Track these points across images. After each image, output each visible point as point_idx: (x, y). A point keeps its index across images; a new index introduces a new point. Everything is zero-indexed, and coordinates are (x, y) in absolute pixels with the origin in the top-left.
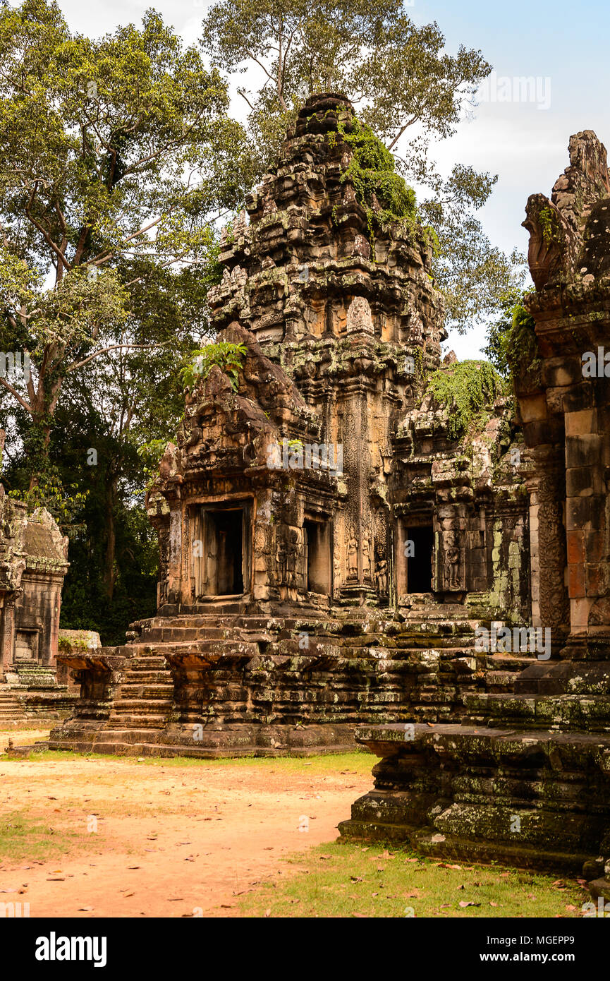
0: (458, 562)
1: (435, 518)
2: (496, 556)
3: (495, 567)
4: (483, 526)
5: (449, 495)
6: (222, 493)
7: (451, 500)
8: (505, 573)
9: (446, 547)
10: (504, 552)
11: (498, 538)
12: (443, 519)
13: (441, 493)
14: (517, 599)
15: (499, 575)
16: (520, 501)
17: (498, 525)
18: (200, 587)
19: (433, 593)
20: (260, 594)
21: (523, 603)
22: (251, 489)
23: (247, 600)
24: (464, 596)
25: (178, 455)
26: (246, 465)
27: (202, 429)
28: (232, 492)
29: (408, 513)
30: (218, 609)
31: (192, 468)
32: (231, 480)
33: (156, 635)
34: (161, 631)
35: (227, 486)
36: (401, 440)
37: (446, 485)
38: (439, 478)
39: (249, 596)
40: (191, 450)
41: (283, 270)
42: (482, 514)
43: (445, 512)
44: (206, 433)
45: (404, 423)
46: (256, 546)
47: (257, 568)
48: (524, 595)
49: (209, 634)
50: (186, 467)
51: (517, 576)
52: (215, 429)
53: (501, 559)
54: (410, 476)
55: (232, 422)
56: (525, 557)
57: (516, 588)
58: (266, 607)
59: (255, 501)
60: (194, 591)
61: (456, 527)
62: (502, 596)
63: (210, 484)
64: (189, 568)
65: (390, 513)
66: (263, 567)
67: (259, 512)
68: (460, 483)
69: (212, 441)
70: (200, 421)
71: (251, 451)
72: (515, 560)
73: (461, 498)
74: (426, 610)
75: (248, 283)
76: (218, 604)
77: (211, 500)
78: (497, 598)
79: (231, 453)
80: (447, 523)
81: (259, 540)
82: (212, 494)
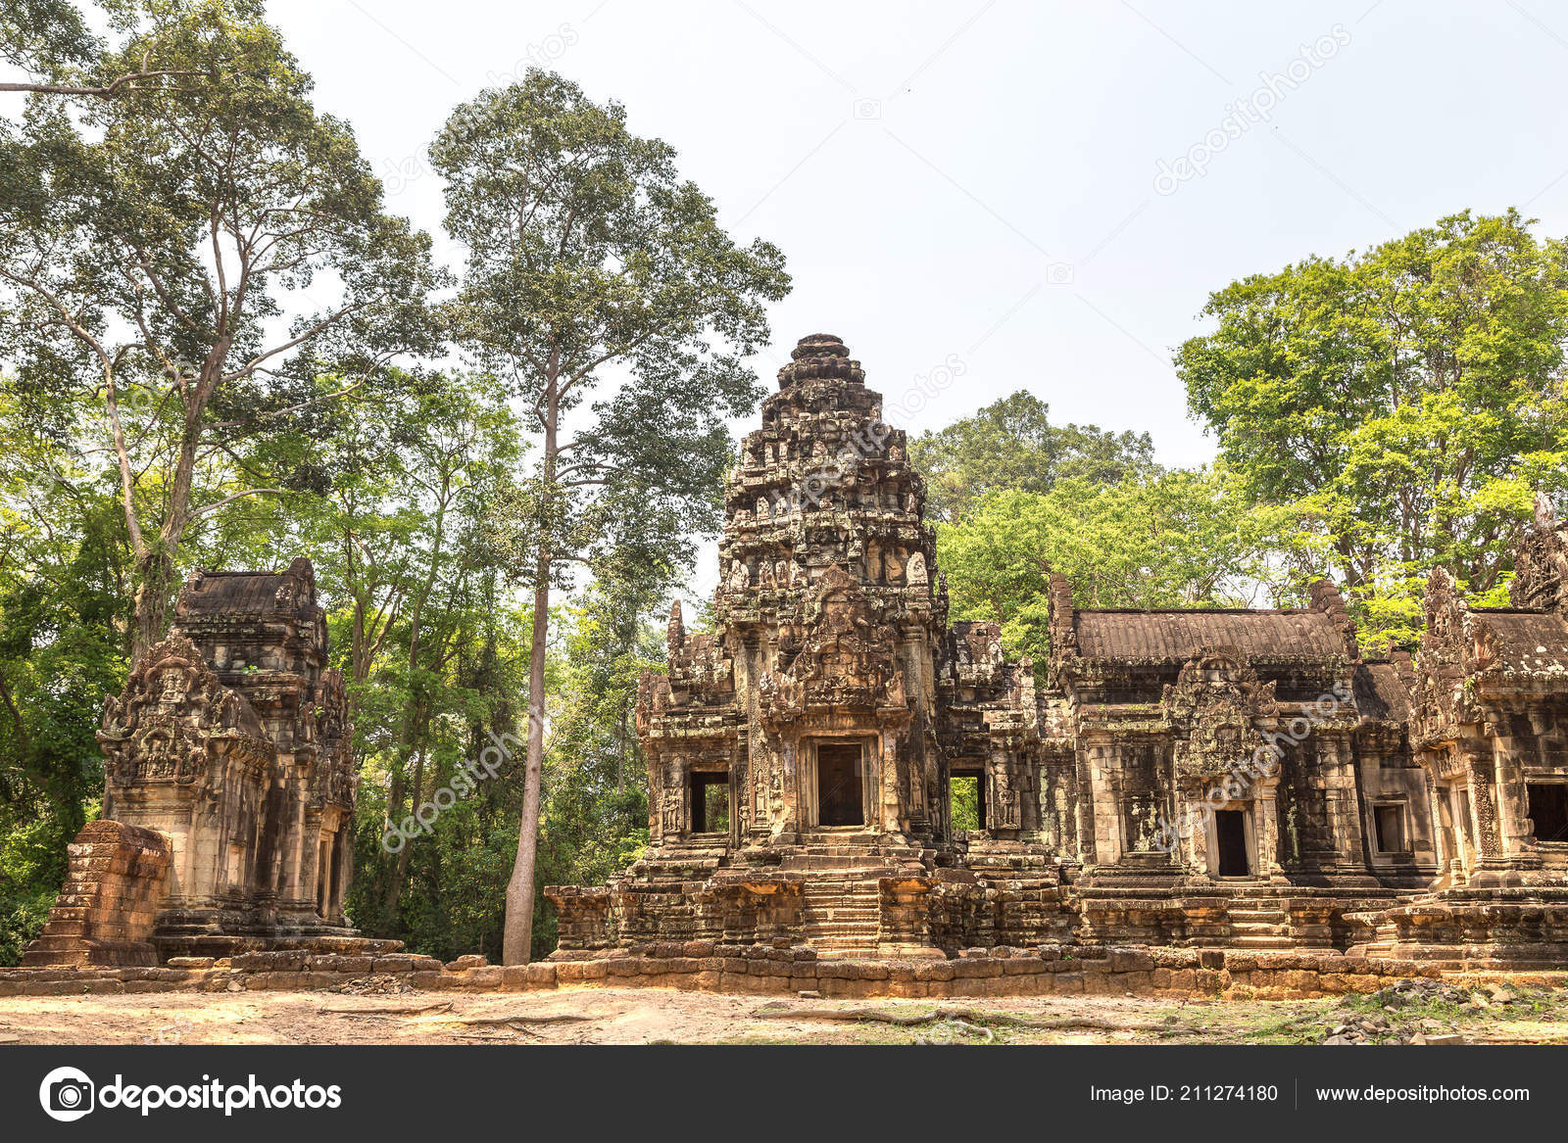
0: (1011, 805)
1: (988, 762)
2: (1043, 800)
3: (1043, 809)
4: (1030, 773)
5: (1005, 743)
6: (843, 728)
7: (1006, 748)
8: (1053, 814)
9: (999, 789)
10: (1051, 796)
11: (1044, 785)
12: (996, 764)
13: (995, 740)
14: (1064, 838)
15: (1046, 816)
16: (1065, 753)
17: (1043, 772)
18: (814, 817)
19: (990, 830)
20: (891, 825)
21: (1070, 841)
22: (877, 726)
23: (871, 832)
24: (1015, 835)
25: (796, 687)
26: (879, 705)
27: (824, 665)
28: (854, 728)
29: (960, 756)
30: (845, 839)
31: (813, 701)
32: (854, 716)
33: (800, 862)
34: (806, 859)
35: (849, 722)
36: (944, 688)
37: (1002, 733)
38: (997, 727)
39: (872, 828)
40: (811, 685)
41: (845, 516)
42: (1029, 762)
43: (1000, 758)
44: (828, 670)
45: (946, 672)
46: (887, 781)
47: (887, 801)
48: (1071, 834)
49: (866, 862)
50: (806, 701)
51: (1063, 818)
52: (839, 667)
53: (1048, 803)
54: (955, 721)
55: (860, 664)
56: (1071, 802)
57: (1064, 829)
58: (900, 839)
59: (880, 739)
60: (805, 821)
61: (1009, 772)
62: (1051, 834)
63: (831, 718)
64: (801, 798)
65: (942, 754)
66: (894, 801)
67: (887, 750)
68: (1015, 733)
69: (837, 678)
70: (821, 657)
71: (882, 692)
72: (1061, 804)
73: (1015, 747)
74: (985, 845)
75: (805, 519)
76: (842, 835)
77: (829, 733)
78: (1046, 836)
79: (860, 692)
80: (1000, 768)
81: (891, 776)
82: (832, 728)
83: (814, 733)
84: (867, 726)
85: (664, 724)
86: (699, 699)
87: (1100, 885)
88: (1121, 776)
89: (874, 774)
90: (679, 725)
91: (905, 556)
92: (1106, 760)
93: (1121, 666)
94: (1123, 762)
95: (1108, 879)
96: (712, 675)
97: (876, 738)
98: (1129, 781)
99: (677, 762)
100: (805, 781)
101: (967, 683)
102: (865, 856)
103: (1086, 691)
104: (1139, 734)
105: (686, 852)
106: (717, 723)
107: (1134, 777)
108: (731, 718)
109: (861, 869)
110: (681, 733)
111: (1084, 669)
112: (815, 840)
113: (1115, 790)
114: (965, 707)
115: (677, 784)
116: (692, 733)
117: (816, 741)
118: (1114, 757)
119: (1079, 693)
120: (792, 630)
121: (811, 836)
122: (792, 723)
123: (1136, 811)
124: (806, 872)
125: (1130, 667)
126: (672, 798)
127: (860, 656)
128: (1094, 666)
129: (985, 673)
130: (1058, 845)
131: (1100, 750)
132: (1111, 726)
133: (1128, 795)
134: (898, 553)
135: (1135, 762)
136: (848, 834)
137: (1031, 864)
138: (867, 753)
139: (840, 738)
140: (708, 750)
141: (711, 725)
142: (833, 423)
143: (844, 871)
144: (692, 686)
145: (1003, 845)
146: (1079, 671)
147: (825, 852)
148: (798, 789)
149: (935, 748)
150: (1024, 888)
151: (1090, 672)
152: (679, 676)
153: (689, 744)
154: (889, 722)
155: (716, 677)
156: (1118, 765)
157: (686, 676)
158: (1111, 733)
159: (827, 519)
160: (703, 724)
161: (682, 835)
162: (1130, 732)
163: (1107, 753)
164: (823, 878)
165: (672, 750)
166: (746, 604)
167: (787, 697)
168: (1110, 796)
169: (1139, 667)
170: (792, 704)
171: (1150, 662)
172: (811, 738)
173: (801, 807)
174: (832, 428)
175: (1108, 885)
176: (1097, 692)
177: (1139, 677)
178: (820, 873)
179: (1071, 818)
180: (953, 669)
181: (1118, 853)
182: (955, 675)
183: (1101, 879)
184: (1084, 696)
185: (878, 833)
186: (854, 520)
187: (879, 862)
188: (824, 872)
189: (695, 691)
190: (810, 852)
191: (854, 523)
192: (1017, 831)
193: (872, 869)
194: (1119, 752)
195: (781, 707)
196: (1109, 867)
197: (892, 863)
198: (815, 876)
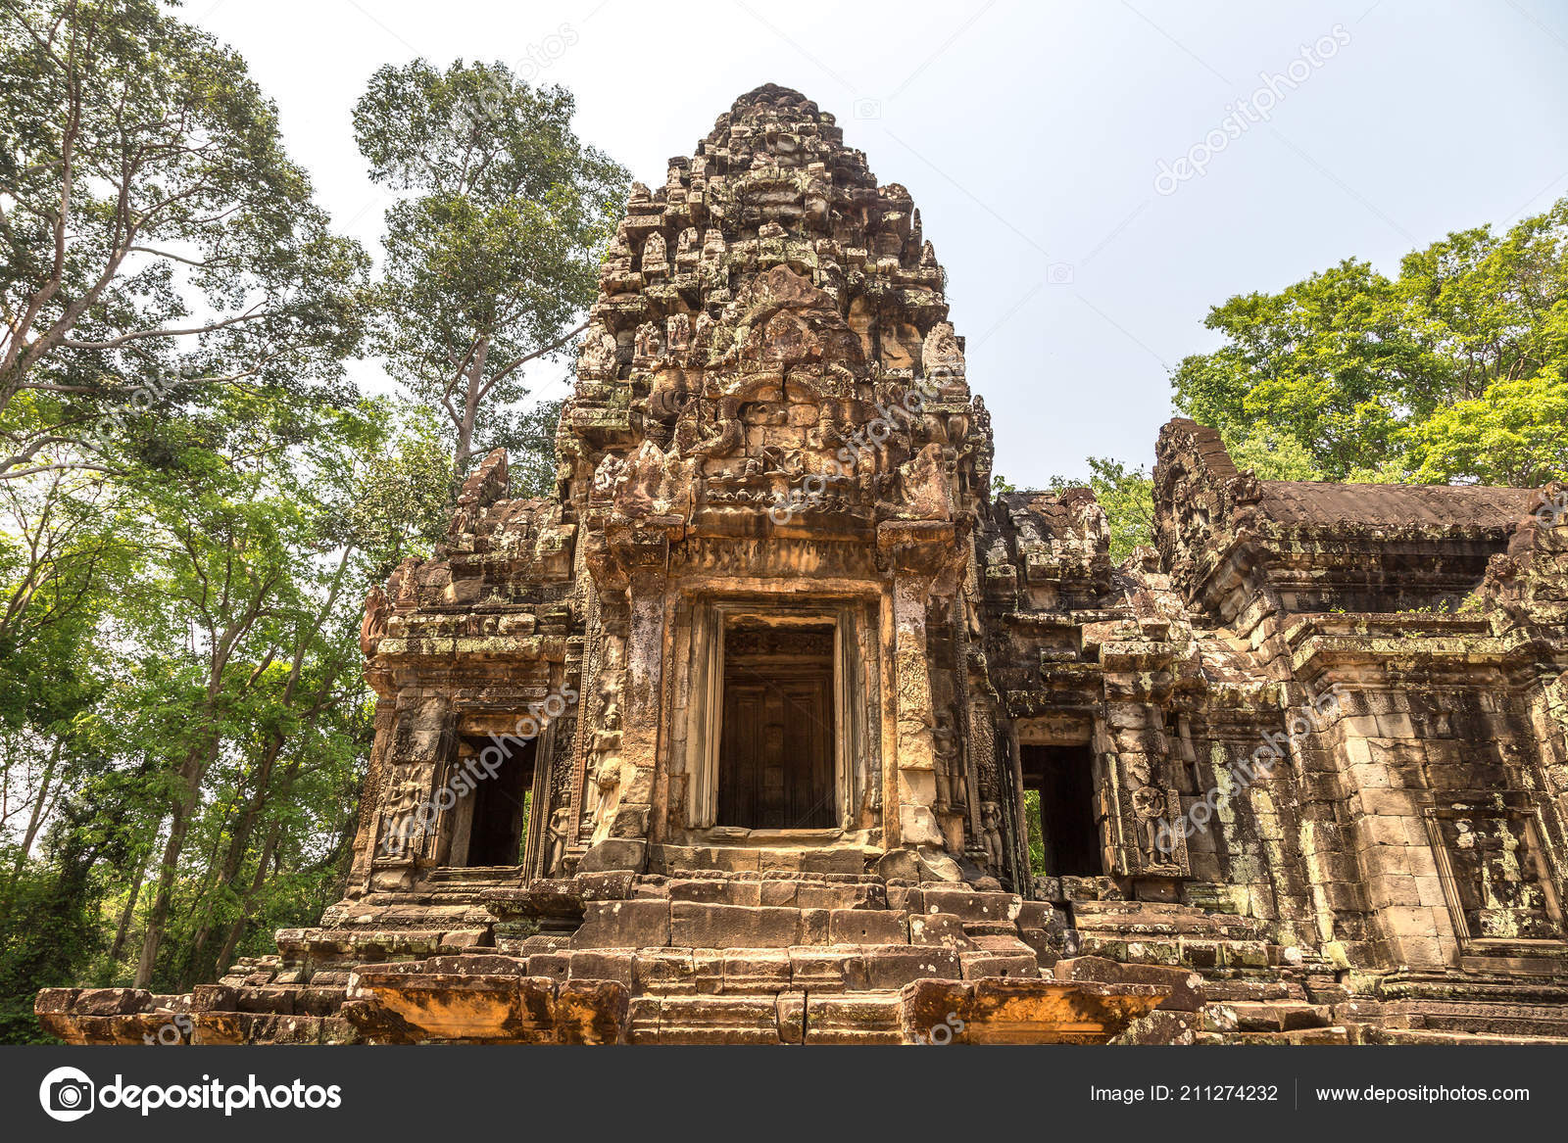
0: (1163, 820)
1: (1100, 726)
2: (1227, 815)
3: (1228, 834)
4: (1190, 754)
5: (1136, 685)
7: (1139, 696)
8: (1252, 847)
9: (1131, 784)
10: (1242, 806)
11: (1224, 781)
12: (1119, 730)
13: (1113, 678)
14: (1287, 904)
15: (1239, 850)
16: (1262, 714)
17: (1218, 754)
18: (702, 804)
19: (1117, 877)
20: (918, 827)
21: (1300, 911)
22: (876, 572)
23: (861, 843)
24: (1178, 889)
25: (676, 471)
26: (883, 515)
27: (748, 426)
28: (819, 574)
29: (1040, 711)
30: (787, 862)
31: (718, 503)
32: (821, 547)
33: (641, 923)
34: (663, 912)
35: (807, 560)
36: (995, 582)
37: (1129, 665)
38: (1119, 650)
39: (863, 835)
40: (715, 467)
41: (809, 245)
42: (1185, 731)
43: (1126, 717)
44: (758, 438)
45: (998, 552)
46: (904, 705)
47: (906, 759)
48: (1302, 894)
49: (849, 927)
50: (700, 501)
51: (1277, 856)
52: (786, 432)
53: (1239, 820)
54: (1020, 644)
55: (838, 423)
56: (1290, 821)
57: (1282, 881)
58: (942, 866)
59: (885, 603)
60: (678, 810)
61: (1150, 750)
62: (1254, 893)
63: (760, 550)
64: (669, 748)
65: (1001, 707)
66: (925, 760)
67: (905, 628)
68: (1157, 664)
69: (778, 453)
70: (742, 408)
71: (892, 488)
72: (1268, 823)
73: (1158, 695)
74: (1112, 913)
75: (730, 250)
76: (780, 851)
77: (756, 586)
78: (1245, 897)
79: (838, 486)
80: (1128, 739)
81: (916, 692)
82: (761, 574)
83: (715, 584)
84: (851, 572)
85: (413, 627)
86: (502, 592)
87: (1428, 1023)
88: (1417, 756)
89: (867, 692)
90: (444, 630)
91: (917, 339)
92: (1378, 722)
93: (1361, 539)
94: (1417, 725)
95: (1445, 1009)
96: (531, 546)
97: (872, 607)
98: (1438, 767)
99: (431, 709)
100: (686, 705)
101: (1044, 572)
102: (847, 907)
103: (1294, 590)
104: (1443, 665)
105: (413, 911)
106: (524, 626)
107: (1448, 760)
108: (556, 620)
109: (837, 951)
110: (445, 645)
111: (1285, 543)
112: (702, 860)
113: (1411, 786)
114: (1043, 616)
115: (423, 756)
116: (467, 646)
117: (719, 607)
118: (1392, 712)
119: (1278, 591)
120: (682, 379)
121: (689, 851)
122: (658, 549)
123: (1466, 839)
124: (650, 955)
125: (1380, 543)
126: (408, 785)
127: (836, 408)
128: (1305, 537)
129: (1077, 554)
130: (1276, 919)
131: (1359, 697)
132: (1380, 646)
133: (1442, 799)
134: (903, 336)
135: (1443, 726)
136: (796, 851)
137: (1238, 962)
138: (851, 639)
139: (782, 602)
140: (500, 684)
141: (510, 632)
142: (788, 140)
143: (777, 956)
144: (490, 567)
145: (1156, 915)
146: (1275, 548)
147: (724, 893)
148: (664, 716)
149: (986, 692)
150: (1244, 1026)
151: (1298, 549)
152: (465, 546)
153: (463, 670)
154: (907, 557)
155: (539, 548)
156: (1406, 731)
157: (481, 547)
158: (1380, 661)
159: (772, 250)
160: (494, 628)
161: (415, 870)
162: (1424, 659)
163: (1378, 705)
164: (704, 980)
165: (422, 684)
166: (606, 397)
167: (652, 491)
168: (1401, 801)
169: (1396, 543)
170: (661, 505)
171: (1419, 535)
172: (708, 597)
173: (666, 766)
174: (788, 148)
175: (1452, 1023)
176: (1315, 592)
177: (1400, 563)
178: (698, 957)
179: (1294, 859)
180: (1012, 547)
181: (1448, 942)
182: (1017, 559)
183: (1427, 1008)
184: (1290, 599)
185: (880, 850)
186: (823, 255)
187: (889, 928)
188: (708, 957)
189: (495, 575)
190: (677, 893)
191: (823, 260)
192: (1179, 883)
193: (872, 950)
194: (1403, 704)
195: (634, 512)
196: (1434, 975)
197: (934, 933)
198: (679, 969)
